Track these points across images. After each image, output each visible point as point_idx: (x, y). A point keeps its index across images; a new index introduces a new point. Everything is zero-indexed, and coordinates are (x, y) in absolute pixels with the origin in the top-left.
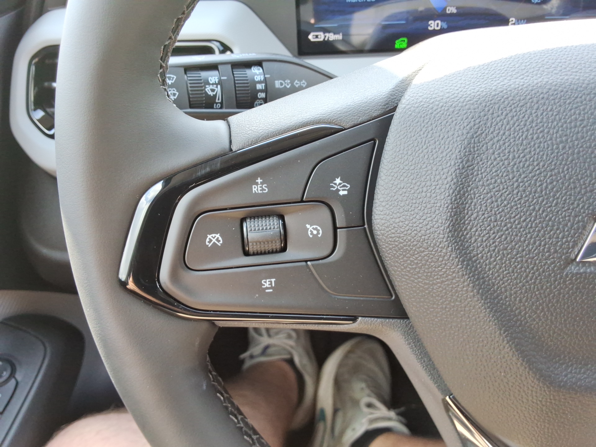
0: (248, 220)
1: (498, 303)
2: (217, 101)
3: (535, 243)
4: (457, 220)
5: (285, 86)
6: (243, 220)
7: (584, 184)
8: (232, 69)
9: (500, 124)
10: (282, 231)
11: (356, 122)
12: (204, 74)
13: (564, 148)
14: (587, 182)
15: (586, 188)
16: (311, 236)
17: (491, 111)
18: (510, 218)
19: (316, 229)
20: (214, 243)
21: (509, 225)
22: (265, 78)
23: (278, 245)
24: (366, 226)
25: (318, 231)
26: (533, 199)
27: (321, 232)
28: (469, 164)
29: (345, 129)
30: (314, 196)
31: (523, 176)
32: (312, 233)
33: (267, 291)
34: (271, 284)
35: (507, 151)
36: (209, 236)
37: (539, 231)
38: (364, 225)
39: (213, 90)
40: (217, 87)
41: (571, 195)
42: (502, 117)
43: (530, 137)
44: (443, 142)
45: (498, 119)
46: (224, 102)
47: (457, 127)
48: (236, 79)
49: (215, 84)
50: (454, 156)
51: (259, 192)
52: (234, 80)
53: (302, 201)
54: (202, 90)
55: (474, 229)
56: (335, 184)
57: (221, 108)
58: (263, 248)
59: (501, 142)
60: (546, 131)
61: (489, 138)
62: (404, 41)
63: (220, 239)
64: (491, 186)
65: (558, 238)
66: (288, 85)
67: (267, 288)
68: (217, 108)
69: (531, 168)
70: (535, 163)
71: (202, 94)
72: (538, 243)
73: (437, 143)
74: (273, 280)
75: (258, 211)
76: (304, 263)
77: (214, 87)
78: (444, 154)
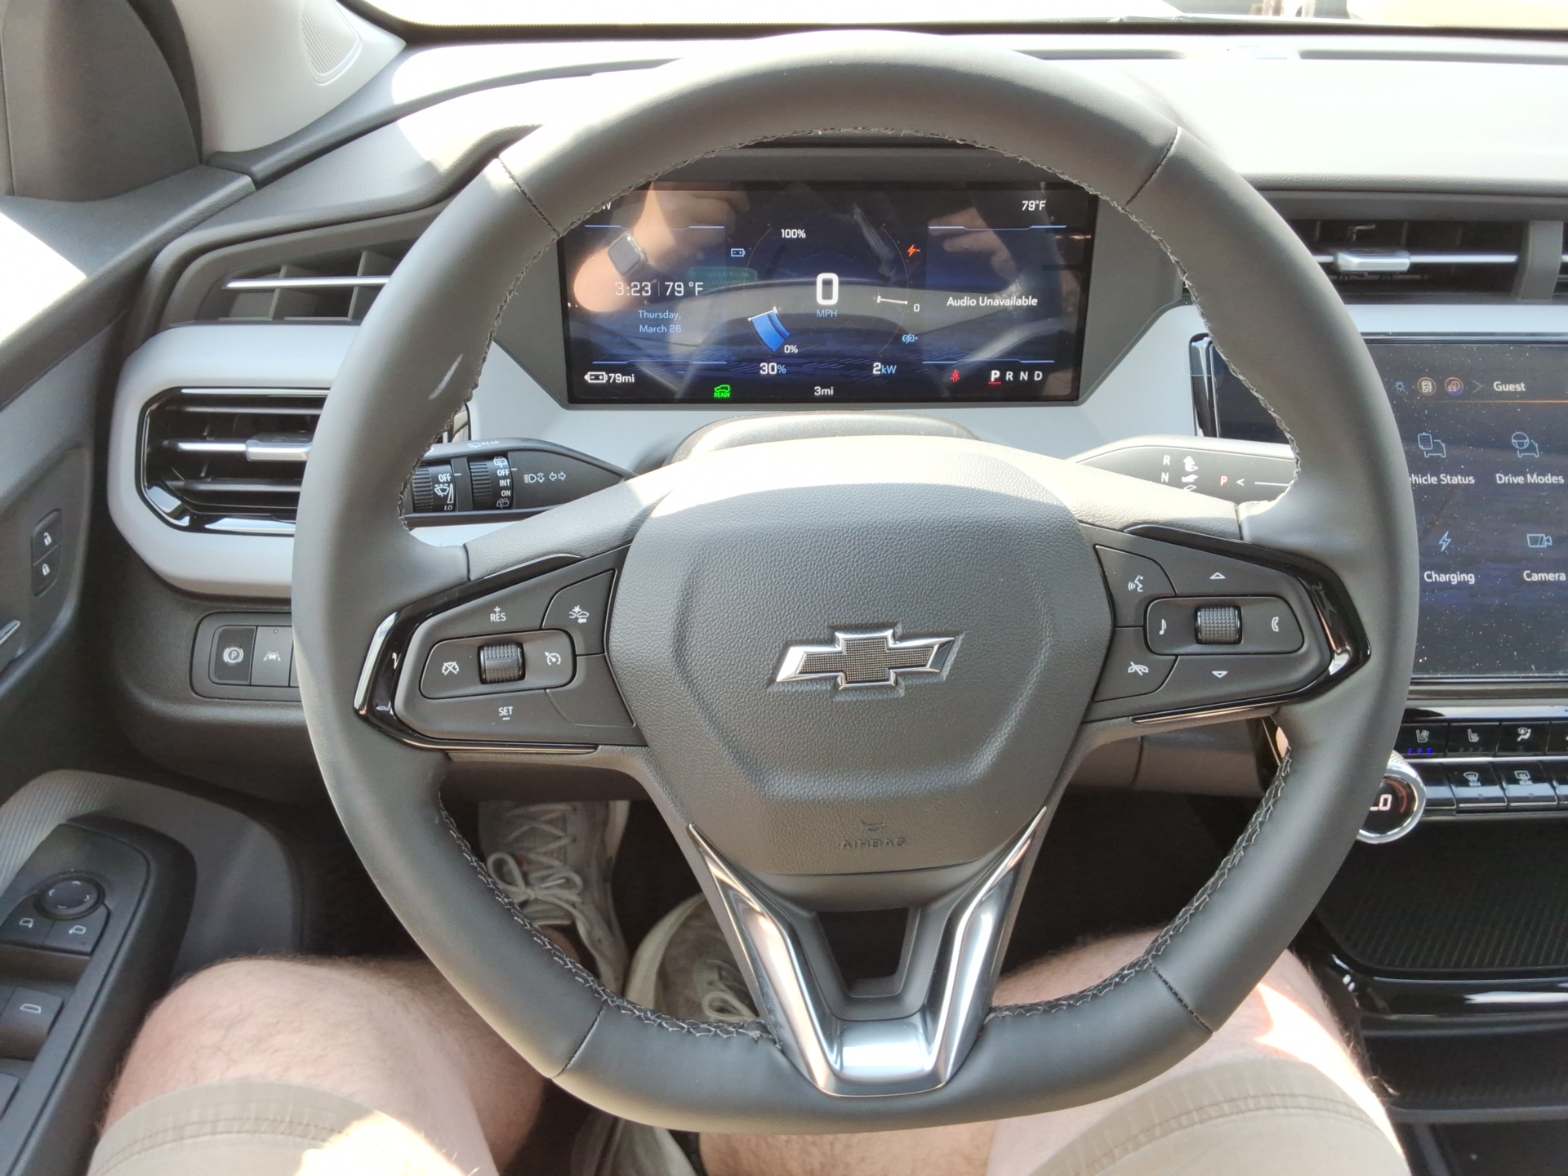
0: (486, 648)
1: (716, 720)
2: (448, 502)
3: (742, 665)
4: (679, 646)
5: (537, 481)
6: (480, 648)
7: (780, 615)
8: (468, 462)
9: (715, 562)
10: (521, 661)
11: (595, 552)
12: (432, 470)
13: (764, 584)
14: (782, 613)
15: (781, 619)
16: (550, 664)
17: (708, 551)
18: (722, 644)
19: (555, 657)
20: (451, 671)
21: (722, 651)
22: (511, 472)
23: (516, 673)
24: (606, 653)
25: (557, 658)
26: (740, 627)
27: (560, 659)
28: (689, 596)
29: (586, 559)
30: (553, 624)
31: (732, 608)
32: (551, 661)
33: (504, 719)
34: (508, 712)
35: (719, 586)
36: (446, 664)
37: (745, 656)
38: (604, 652)
39: (443, 490)
40: (449, 486)
41: (769, 624)
42: (717, 556)
43: (738, 574)
44: (668, 576)
45: (714, 558)
46: (457, 504)
47: (680, 563)
48: (473, 474)
49: (447, 482)
50: (676, 589)
51: (498, 620)
52: (471, 476)
53: (541, 629)
54: (430, 491)
55: (694, 655)
56: (574, 612)
57: (453, 510)
58: (501, 675)
59: (715, 578)
60: (751, 569)
61: (705, 574)
62: (727, 388)
63: (457, 667)
64: (707, 617)
65: (760, 661)
66: (541, 479)
67: (504, 716)
68: (448, 511)
69: (738, 601)
70: (742, 597)
71: (430, 495)
72: (745, 666)
73: (664, 577)
74: (511, 708)
75: (494, 640)
76: (543, 691)
77: (445, 486)
78: (669, 587)
